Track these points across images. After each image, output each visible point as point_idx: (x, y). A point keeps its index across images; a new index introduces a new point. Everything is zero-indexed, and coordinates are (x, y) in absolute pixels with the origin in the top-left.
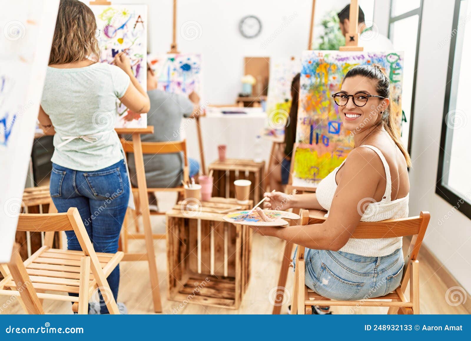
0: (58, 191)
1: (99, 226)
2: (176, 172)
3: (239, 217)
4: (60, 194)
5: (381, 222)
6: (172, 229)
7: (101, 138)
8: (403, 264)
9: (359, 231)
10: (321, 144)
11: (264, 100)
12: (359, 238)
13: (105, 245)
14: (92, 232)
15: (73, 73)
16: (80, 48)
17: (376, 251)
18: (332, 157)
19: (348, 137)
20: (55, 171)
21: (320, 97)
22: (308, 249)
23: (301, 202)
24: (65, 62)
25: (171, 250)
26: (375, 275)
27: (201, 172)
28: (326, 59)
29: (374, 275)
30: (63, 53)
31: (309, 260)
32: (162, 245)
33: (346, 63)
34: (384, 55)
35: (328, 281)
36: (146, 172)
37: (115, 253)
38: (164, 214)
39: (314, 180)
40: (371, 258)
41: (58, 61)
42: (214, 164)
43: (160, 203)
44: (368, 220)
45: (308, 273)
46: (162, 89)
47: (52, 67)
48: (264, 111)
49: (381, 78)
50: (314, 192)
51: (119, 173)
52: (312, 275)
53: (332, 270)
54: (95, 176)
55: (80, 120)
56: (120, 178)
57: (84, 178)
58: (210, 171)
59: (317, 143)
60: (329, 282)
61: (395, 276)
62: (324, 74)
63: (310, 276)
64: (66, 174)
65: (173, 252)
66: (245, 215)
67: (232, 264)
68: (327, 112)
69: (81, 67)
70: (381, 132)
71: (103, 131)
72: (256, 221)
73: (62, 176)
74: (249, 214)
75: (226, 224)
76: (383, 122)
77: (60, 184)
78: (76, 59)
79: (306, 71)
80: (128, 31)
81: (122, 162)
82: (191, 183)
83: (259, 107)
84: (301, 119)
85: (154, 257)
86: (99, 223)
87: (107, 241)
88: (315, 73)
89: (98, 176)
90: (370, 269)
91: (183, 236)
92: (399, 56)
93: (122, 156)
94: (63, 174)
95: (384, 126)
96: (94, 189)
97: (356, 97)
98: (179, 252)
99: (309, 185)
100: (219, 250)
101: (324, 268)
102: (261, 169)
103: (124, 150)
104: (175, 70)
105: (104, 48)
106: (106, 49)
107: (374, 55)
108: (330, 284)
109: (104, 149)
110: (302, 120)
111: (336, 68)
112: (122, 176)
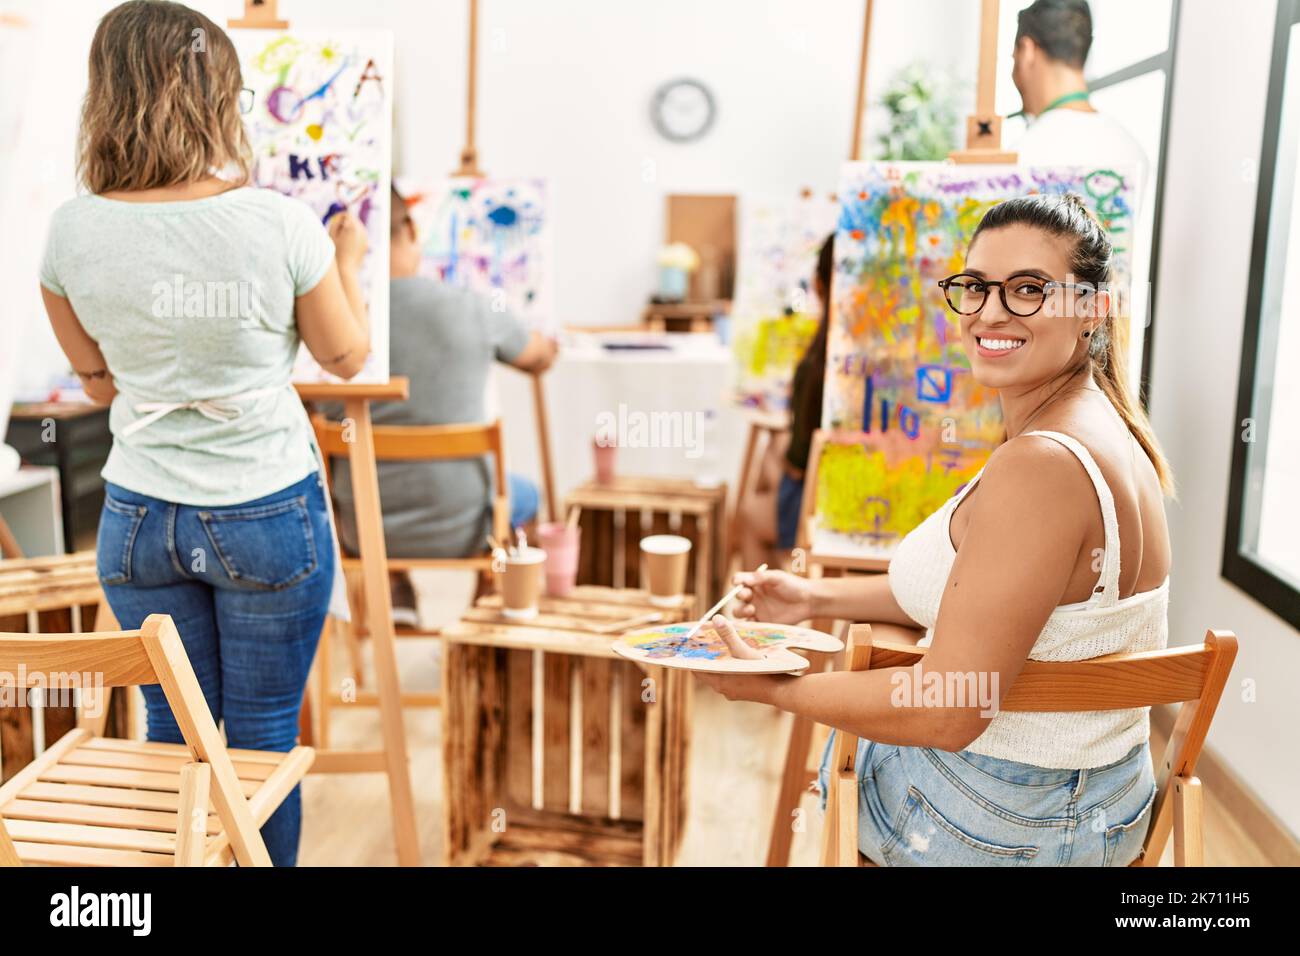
0: (121, 563)
1: (241, 668)
2: (472, 513)
3: (662, 644)
4: (126, 575)
5: (1091, 662)
6: (459, 680)
7: (251, 408)
8: (1152, 791)
9: (1022, 690)
10: (895, 431)
11: (723, 314)
12: (1024, 710)
13: (261, 726)
14: (220, 686)
15: (172, 215)
16: (189, 143)
17: (1074, 751)
18: (929, 469)
19: (974, 412)
20: (114, 506)
21: (892, 295)
22: (866, 743)
23: (844, 602)
24: (151, 184)
25: (456, 741)
26: (1071, 824)
27: (543, 514)
28: (908, 186)
29: (1066, 823)
30: (141, 160)
31: (869, 774)
32: (429, 727)
33: (967, 200)
34: (1078, 174)
35: (928, 840)
36: (387, 511)
37: (288, 751)
38: (435, 634)
39: (876, 537)
40: (1060, 772)
41: (129, 181)
42: (581, 490)
43: (425, 604)
44: (1052, 658)
45: (868, 816)
46: (435, 275)
47: (110, 198)
48: (723, 342)
49: (1085, 232)
50: (884, 572)
51: (306, 511)
52: (879, 821)
53: (941, 810)
54: (231, 521)
55: (190, 355)
56: (308, 527)
57: (199, 525)
58: (569, 510)
59: (884, 428)
60: (930, 843)
61: (1129, 825)
62: (902, 228)
63: (872, 824)
64: (147, 513)
65: (461, 747)
66: (677, 636)
67: (633, 783)
68: (912, 340)
69: (196, 198)
70: (1086, 393)
71: (260, 388)
72: (711, 658)
73: (133, 520)
74: (688, 636)
75: (616, 664)
76: (1092, 364)
77: (126, 543)
78: (180, 176)
79: (850, 221)
80: (337, 104)
81: (313, 478)
82: (515, 543)
83: (708, 331)
84: (836, 359)
85: (404, 761)
86: (241, 661)
87: (266, 715)
88: (876, 227)
89: (242, 520)
90: (1055, 804)
91: (491, 700)
92: (1121, 179)
93: (314, 464)
94: (138, 515)
95: (1095, 376)
96: (229, 558)
97: (1011, 287)
98: (480, 745)
99: (863, 552)
100: (596, 740)
101: (916, 801)
102: (717, 508)
103: (319, 444)
104: (471, 222)
105: (268, 151)
106: (273, 155)
107: (1050, 176)
108: (934, 849)
109: (261, 442)
110: (841, 364)
111: (939, 211)
112: (312, 522)
